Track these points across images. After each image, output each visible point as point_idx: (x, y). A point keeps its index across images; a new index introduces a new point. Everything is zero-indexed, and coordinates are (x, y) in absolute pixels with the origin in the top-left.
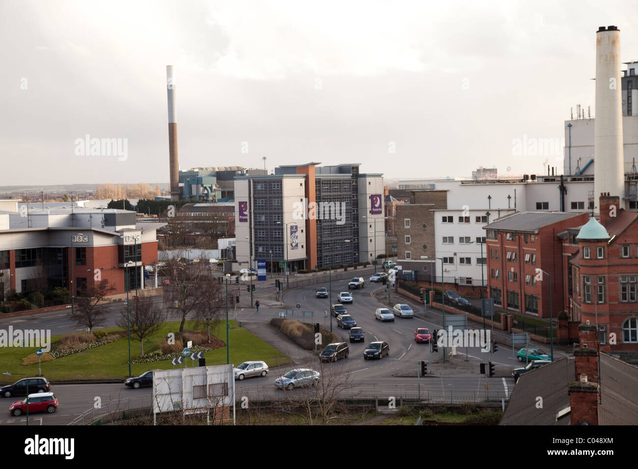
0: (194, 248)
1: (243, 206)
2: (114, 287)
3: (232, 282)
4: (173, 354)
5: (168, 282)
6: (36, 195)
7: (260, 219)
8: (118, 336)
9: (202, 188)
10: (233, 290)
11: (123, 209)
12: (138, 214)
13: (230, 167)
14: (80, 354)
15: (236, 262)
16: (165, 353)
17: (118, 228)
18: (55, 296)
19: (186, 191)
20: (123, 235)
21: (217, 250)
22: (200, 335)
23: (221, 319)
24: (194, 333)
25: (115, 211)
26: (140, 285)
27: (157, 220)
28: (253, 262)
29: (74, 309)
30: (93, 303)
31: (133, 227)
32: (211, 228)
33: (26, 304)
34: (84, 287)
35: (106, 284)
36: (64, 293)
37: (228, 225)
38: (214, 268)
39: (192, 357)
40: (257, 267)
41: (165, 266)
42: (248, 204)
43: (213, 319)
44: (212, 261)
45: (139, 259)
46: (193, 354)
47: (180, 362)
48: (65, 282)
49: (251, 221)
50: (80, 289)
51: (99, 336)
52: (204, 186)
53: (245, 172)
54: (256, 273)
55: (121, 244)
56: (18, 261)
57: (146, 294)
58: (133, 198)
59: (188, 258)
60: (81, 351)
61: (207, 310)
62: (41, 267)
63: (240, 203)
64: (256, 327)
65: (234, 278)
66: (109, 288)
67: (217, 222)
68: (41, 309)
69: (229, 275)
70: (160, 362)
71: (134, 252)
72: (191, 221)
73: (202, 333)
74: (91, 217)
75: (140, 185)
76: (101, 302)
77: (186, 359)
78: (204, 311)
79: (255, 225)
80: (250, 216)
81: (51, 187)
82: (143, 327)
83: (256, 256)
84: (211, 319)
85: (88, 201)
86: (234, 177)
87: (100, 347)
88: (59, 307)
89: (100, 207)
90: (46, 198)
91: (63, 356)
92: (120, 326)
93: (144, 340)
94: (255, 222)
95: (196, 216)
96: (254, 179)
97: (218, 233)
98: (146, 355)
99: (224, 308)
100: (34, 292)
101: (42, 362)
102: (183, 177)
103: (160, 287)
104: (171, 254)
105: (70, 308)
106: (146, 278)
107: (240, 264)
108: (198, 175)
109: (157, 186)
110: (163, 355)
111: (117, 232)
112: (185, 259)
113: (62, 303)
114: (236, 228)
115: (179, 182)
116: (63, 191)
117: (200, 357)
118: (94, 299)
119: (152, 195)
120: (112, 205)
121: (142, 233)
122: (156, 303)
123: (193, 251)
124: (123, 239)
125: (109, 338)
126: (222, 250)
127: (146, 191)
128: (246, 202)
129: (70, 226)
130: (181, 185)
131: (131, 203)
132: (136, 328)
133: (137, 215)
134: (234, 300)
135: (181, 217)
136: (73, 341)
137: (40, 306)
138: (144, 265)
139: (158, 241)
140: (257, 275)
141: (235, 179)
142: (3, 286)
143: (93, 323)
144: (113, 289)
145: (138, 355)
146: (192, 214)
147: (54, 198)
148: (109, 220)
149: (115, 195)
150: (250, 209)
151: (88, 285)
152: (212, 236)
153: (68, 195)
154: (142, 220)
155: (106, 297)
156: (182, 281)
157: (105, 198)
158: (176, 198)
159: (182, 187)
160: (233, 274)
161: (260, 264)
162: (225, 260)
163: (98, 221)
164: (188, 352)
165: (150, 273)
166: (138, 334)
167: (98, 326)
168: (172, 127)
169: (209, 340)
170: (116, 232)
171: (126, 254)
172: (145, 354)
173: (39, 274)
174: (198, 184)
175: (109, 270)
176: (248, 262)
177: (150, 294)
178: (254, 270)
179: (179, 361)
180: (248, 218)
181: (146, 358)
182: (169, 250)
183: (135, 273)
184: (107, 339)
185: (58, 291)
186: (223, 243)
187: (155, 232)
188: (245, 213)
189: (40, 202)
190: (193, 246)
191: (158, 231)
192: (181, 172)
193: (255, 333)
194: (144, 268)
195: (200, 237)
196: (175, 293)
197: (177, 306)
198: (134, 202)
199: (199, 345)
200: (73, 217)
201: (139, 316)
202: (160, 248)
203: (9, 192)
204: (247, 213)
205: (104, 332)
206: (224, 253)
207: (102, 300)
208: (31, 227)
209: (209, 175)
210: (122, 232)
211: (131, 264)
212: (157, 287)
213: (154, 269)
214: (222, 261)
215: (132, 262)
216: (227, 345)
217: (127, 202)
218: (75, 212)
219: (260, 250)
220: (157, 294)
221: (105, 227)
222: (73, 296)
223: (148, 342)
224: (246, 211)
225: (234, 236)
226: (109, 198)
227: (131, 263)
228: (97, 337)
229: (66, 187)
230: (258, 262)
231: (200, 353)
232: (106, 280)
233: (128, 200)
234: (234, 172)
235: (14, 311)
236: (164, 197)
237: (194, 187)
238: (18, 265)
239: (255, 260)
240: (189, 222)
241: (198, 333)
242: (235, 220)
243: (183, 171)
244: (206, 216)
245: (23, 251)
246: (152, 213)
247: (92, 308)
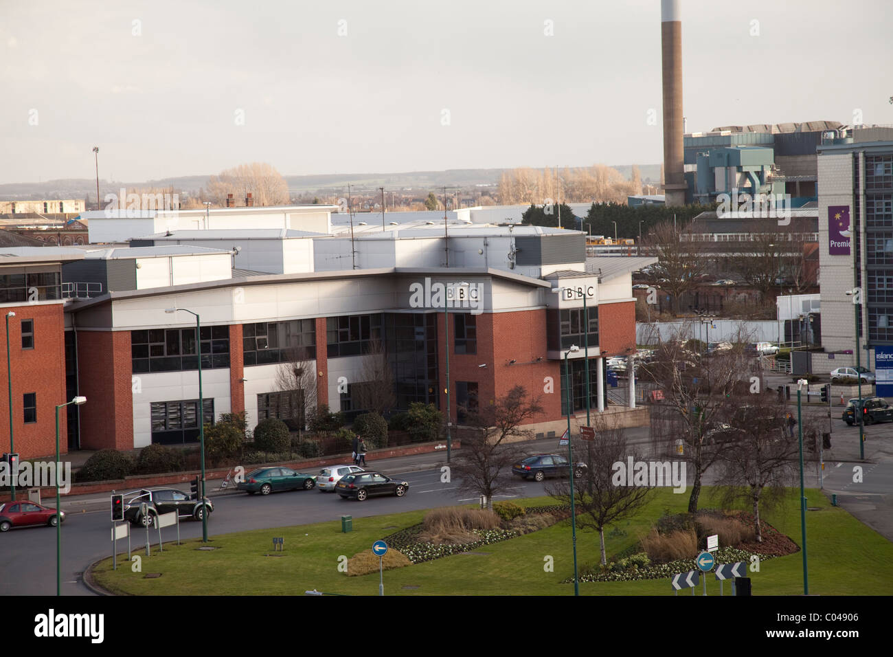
0: (721, 316)
1: (838, 216)
2: (539, 405)
3: (811, 399)
4: (673, 563)
5: (659, 395)
6: (368, 196)
7: (882, 248)
8: (548, 516)
9: (738, 176)
10: (816, 419)
11: (557, 226)
12: (591, 237)
13: (807, 123)
14: (466, 555)
15: (822, 350)
16: (656, 561)
17: (547, 270)
18: (412, 422)
19: (701, 184)
20: (557, 287)
21: (775, 323)
22: (736, 522)
23: (787, 485)
24: (724, 517)
25: (539, 231)
26: (595, 400)
27: (634, 251)
28: (863, 352)
29: (453, 454)
30: (493, 440)
31: (579, 267)
32: (761, 271)
33: (350, 439)
34: (473, 403)
35: (522, 399)
36: (430, 415)
37: (803, 262)
38: (768, 364)
39: (719, 573)
40: (873, 364)
41: (653, 359)
42: (851, 213)
43: (766, 486)
44: (764, 347)
45: (594, 342)
46: (721, 567)
47: (691, 584)
48: (431, 390)
49: (858, 253)
50: (465, 409)
51: (507, 516)
52: (745, 169)
53: (845, 134)
54: (870, 378)
55: (553, 306)
56: (333, 342)
57: (610, 422)
58: (580, 199)
59: (705, 341)
60: (469, 549)
61: (752, 463)
62: (381, 356)
63: (832, 210)
64: (874, 508)
65: (816, 389)
66: (527, 406)
67: (776, 255)
68: (382, 450)
69: (805, 382)
70: (644, 581)
71: (583, 325)
72: (713, 254)
73: (742, 517)
74: (486, 245)
75: (595, 171)
76: (510, 438)
77: (704, 578)
78: (745, 467)
79: (869, 262)
80: (857, 240)
81: (399, 176)
82: (605, 499)
83: (871, 337)
84: (761, 486)
85: (480, 208)
86: (818, 148)
87: (510, 540)
88: (420, 447)
89: (508, 222)
90: (389, 203)
91: (429, 558)
92: (552, 495)
93: (607, 529)
94: (869, 255)
95: (725, 242)
96: (868, 150)
97: (778, 281)
98: (613, 564)
99: (793, 460)
100: (366, 412)
101: (386, 569)
102: (695, 149)
103: (641, 407)
104: (666, 330)
105: (442, 450)
106: (609, 386)
107: (832, 355)
108: (729, 145)
109: (633, 171)
110: (652, 565)
111: (545, 279)
112: (698, 342)
113: (425, 438)
114: (822, 269)
115: (686, 162)
116: (426, 186)
117: (737, 575)
118: (494, 431)
119: (622, 194)
120: (533, 216)
121: (599, 282)
122: (634, 444)
123: (717, 323)
124: (556, 294)
125: (529, 520)
126: (787, 323)
127: (608, 184)
128: (847, 208)
129: (442, 265)
130: (689, 168)
131: (575, 212)
132: (588, 499)
133: (588, 240)
134: (819, 443)
135: (689, 243)
136: (452, 524)
137: (380, 444)
138: (604, 355)
139: (635, 299)
140: (873, 383)
141: (820, 152)
142: (303, 398)
143: (493, 485)
144: (535, 410)
145: (595, 563)
146: (715, 235)
147: (407, 203)
148: (527, 252)
149: (538, 195)
150: (857, 223)
151: (481, 397)
152: (763, 290)
153: (436, 195)
154: (599, 252)
155: (521, 428)
156: (693, 395)
157: (518, 200)
158: (678, 200)
159: (691, 174)
160: (813, 380)
161: (882, 356)
162: (795, 345)
163: (502, 252)
164: (710, 561)
165: (619, 373)
166: (593, 515)
167: (504, 492)
168: (670, 33)
169: (758, 534)
170: (540, 278)
171: (565, 330)
172: (610, 560)
173: (377, 372)
174: (729, 165)
175: (528, 364)
176: (851, 352)
177: (618, 423)
178: (864, 371)
179: (689, 580)
180: (851, 245)
181: (613, 570)
182: (661, 320)
183: (584, 373)
184: (524, 524)
185: (417, 411)
186: (790, 306)
187: (629, 279)
188: (843, 233)
189: (376, 210)
190: (718, 313)
191: (637, 277)
192: (689, 138)
193: (872, 523)
194: (605, 363)
195: (734, 291)
196: (676, 422)
197: (682, 453)
198: (581, 210)
199: (736, 545)
200: (448, 245)
201: (595, 471)
202: (640, 317)
203: (313, 190)
204: (848, 233)
205: (518, 506)
206: (793, 328)
207: (513, 433)
208: (359, 267)
209: (756, 145)
210: (554, 278)
211: (577, 352)
212: (633, 405)
213: (629, 366)
214: (785, 350)
215: (577, 348)
216: (802, 549)
217: (566, 211)
218: (451, 233)
219: (882, 322)
220: (636, 424)
221: (518, 268)
222: (450, 424)
223: (617, 533)
224: (845, 228)
225: (815, 289)
226: (525, 200)
227: (575, 351)
228: (503, 518)
229: (432, 175)
230: (878, 352)
231: (737, 565)
232: (521, 388)
233: (568, 204)
234: (819, 134)
235: (326, 455)
236: (649, 197)
237: (719, 172)
238: (333, 352)
239: (869, 347)
240: (709, 255)
241: (732, 516)
242: (818, 250)
243: (697, 134)
244: (749, 242)
245: (343, 321)
246: (623, 234)
247: (490, 450)
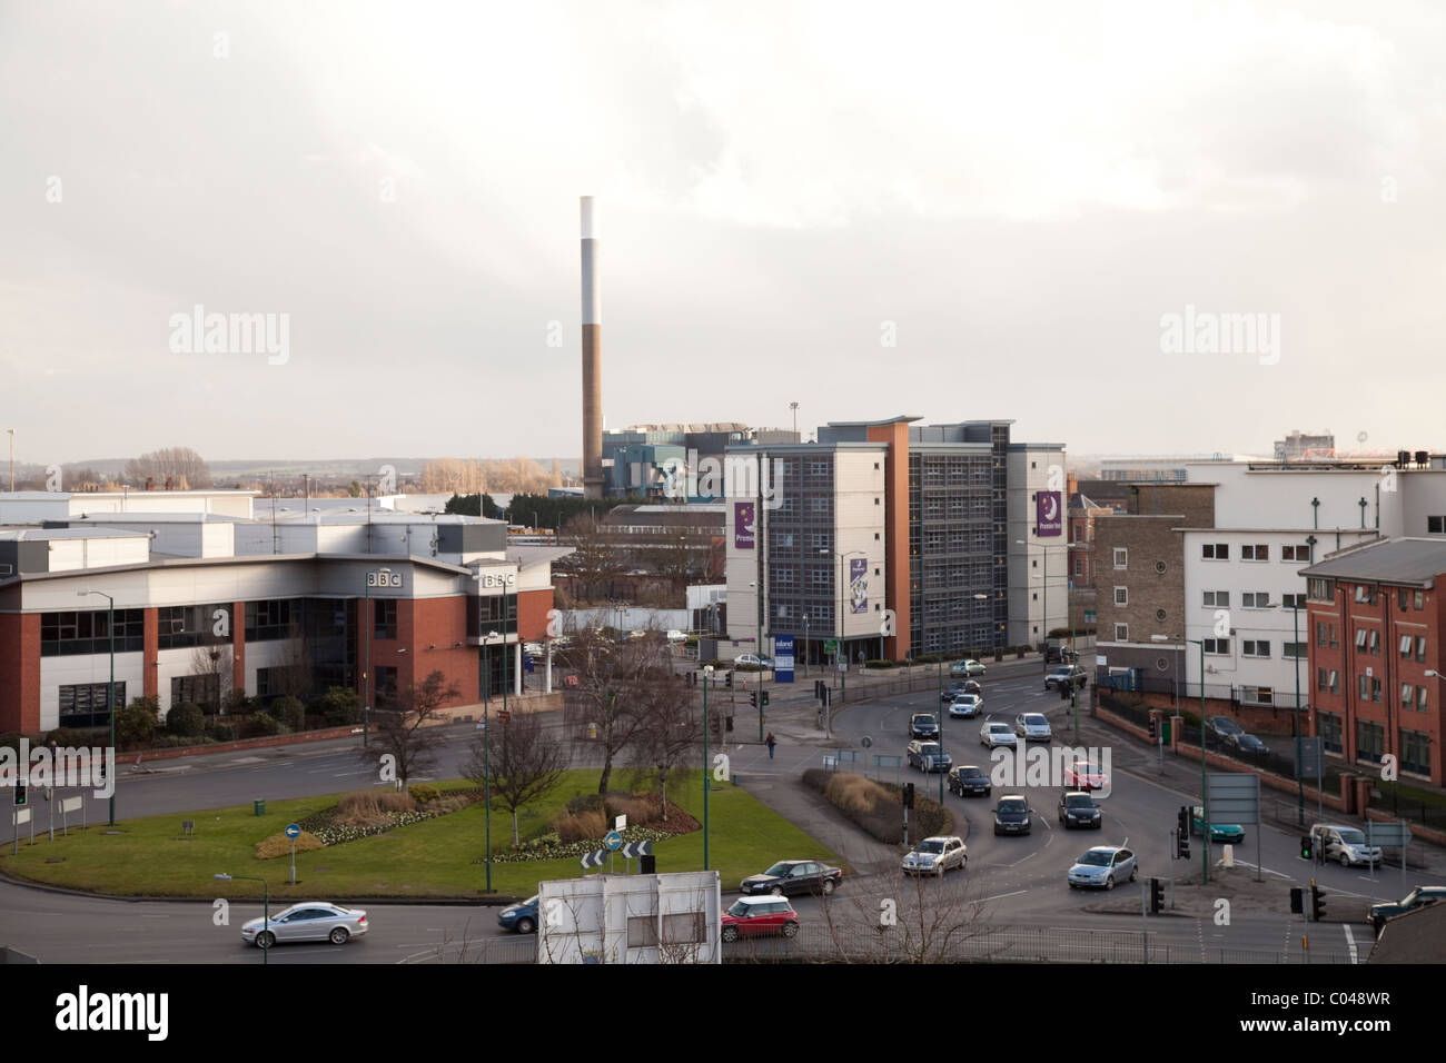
0: (635, 604)
1: (743, 512)
2: (457, 689)
3: (717, 684)
4: (583, 842)
5: (574, 680)
6: (291, 482)
7: (782, 543)
8: (463, 798)
9: (652, 472)
10: (720, 703)
11: (479, 515)
12: (512, 527)
13: (717, 425)
14: (380, 837)
15: (727, 638)
16: (566, 841)
17: (468, 557)
18: (329, 706)
19: (617, 478)
20: (478, 574)
21: (684, 612)
22: (643, 802)
23: (692, 766)
24: (632, 798)
25: (462, 519)
26: (512, 685)
27: (553, 541)
28: (765, 640)
29: (369, 737)
30: (409, 724)
31: (500, 555)
32: (671, 562)
33: (266, 723)
34: (392, 687)
35: (440, 684)
36: (349, 699)
37: (711, 555)
38: (677, 651)
39: (626, 852)
40: (773, 652)
41: (570, 645)
42: (755, 509)
43: (673, 767)
44: (674, 634)
45: (512, 628)
46: (629, 845)
47: (599, 863)
48: (349, 675)
49: (761, 547)
50: (382, 693)
51: (422, 798)
52: (658, 466)
53: (750, 436)
54: (770, 665)
55: (473, 593)
56: (252, 626)
57: (526, 707)
58: (502, 490)
59: (618, 628)
60: (383, 832)
61: (659, 745)
62: (300, 641)
63: (739, 506)
64: (770, 786)
65: (722, 674)
66: (445, 691)
67: (686, 547)
68: (299, 734)
69: (711, 668)
70: (555, 861)
71: (502, 612)
72: (629, 546)
73: (649, 797)
74: (409, 532)
75: (516, 462)
76: (427, 722)
77: (612, 856)
78: (653, 749)
79: (771, 556)
80: (761, 535)
81: (323, 464)
82: (519, 781)
83: (772, 626)
84: (668, 767)
85: (404, 496)
86: (726, 448)
87: (424, 822)
88: (337, 731)
89: (430, 510)
90: (313, 489)
91: (343, 841)
92: (467, 778)
93: (520, 810)
94: (771, 549)
95: (640, 534)
96: (770, 451)
97: (688, 572)
98: (524, 844)
99: (698, 742)
100: (283, 696)
101: (298, 852)
102: (612, 445)
103: (557, 692)
104: (581, 618)
105: (360, 734)
106: (526, 671)
107: (736, 643)
108: (645, 442)
109: (554, 465)
110: (563, 844)
111: (466, 566)
112: (612, 629)
113: (342, 721)
114: (728, 562)
115: (604, 457)
116: (350, 473)
117: (643, 853)
118: (411, 715)
119: (543, 485)
120: (455, 506)
121: (519, 570)
122: (548, 727)
123: (630, 611)
124: (477, 582)
125: (443, 802)
126: (696, 612)
127: (530, 476)
128: (751, 505)
129: (364, 551)
130: (607, 463)
131: (497, 502)
132: (502, 781)
133: (509, 529)
134: (719, 728)
135: (606, 534)
136: (367, 807)
137: (296, 728)
138: (522, 641)
139: (553, 587)
140: (773, 669)
141: (728, 451)
142: (219, 681)
143: (408, 769)
144: (453, 695)
145: (508, 843)
146: (631, 528)
147: (331, 489)
148: (449, 540)
149: (461, 484)
150: (761, 519)
151: (400, 682)
152: (674, 580)
153: (360, 483)
154: (520, 541)
155: (439, 712)
156: (606, 680)
157: (441, 489)
158: (596, 493)
159: (608, 468)
160: (719, 666)
161: (781, 644)
162: (703, 633)
163: (427, 537)
164: (618, 840)
165: (536, 659)
166: (506, 796)
167: (420, 775)
168: (589, 333)
169: (663, 813)
170: (462, 565)
171: (485, 616)
172: (521, 841)
173: (295, 657)
174: (644, 461)
175: (447, 650)
176: (753, 640)
177: (534, 707)
178: (766, 658)
179: (597, 859)
180: (755, 539)
181: (524, 850)
182: (578, 608)
183: (502, 659)
184: (439, 806)
185: (335, 695)
186: (699, 595)
187: (548, 567)
188: (748, 528)
189: (298, 496)
190: (631, 601)
191: (555, 566)
192: (606, 435)
193: (768, 801)
194: (522, 649)
195: (647, 581)
196: (589, 706)
197: (594, 736)
198: (502, 501)
199: (643, 824)
200: (371, 532)
201: (510, 755)
202: (557, 605)
203: (235, 475)
204: (752, 528)
205: (434, 789)
206: (701, 617)
207: (430, 718)
208: (280, 552)
209: (669, 442)
210: (475, 565)
211: (495, 638)
212: (549, 690)
213: (545, 652)
214: (694, 637)
215: (496, 634)
216: (704, 827)
217: (488, 500)
218: (373, 520)
219: (782, 612)
220: (551, 708)
221: (440, 555)
222: (368, 708)
223: (529, 814)
224: (750, 524)
225: (722, 580)
226: (448, 490)
227: (494, 637)
228: (419, 800)
229: (357, 464)
230: (777, 640)
231: (643, 844)
232: (439, 673)
233: (490, 494)
234: (727, 434)
235: (241, 737)
236: (569, 489)
237: (635, 467)
238: (251, 636)
239: (769, 635)
240: (624, 546)
241: (640, 797)
242: (725, 543)
243: (614, 431)
244: (661, 534)
245: (262, 605)
246: (543, 525)
247: (408, 734)
